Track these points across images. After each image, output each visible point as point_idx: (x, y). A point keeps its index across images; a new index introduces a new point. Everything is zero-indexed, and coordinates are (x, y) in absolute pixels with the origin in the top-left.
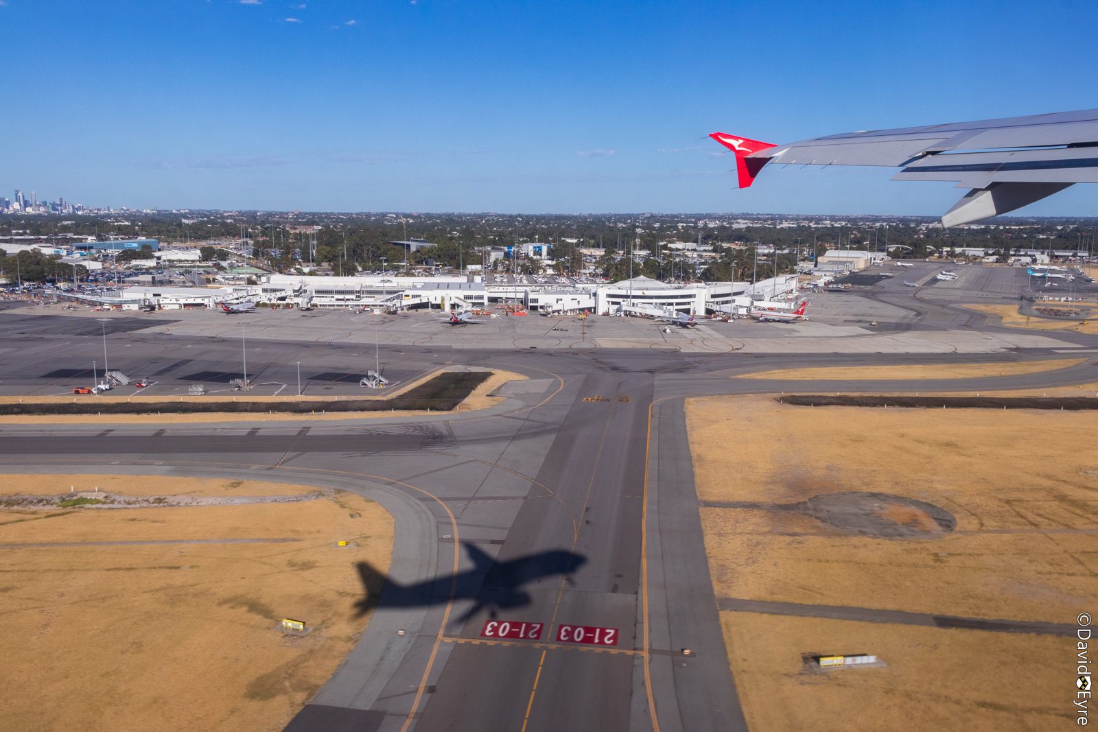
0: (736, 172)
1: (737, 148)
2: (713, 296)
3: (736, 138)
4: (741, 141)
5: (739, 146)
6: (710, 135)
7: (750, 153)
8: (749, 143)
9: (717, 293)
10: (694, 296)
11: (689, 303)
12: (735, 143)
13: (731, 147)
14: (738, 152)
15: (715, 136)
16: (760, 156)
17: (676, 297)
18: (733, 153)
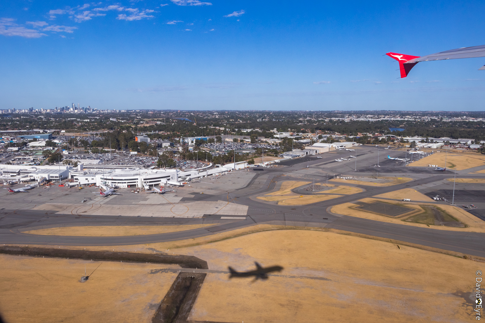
0: (399, 70)
1: (400, 59)
2: (144, 179)
3: (399, 55)
4: (402, 56)
5: (401, 58)
6: (387, 54)
7: (407, 61)
8: (406, 57)
9: (147, 178)
10: (137, 179)
11: (135, 182)
12: (399, 57)
13: (397, 59)
14: (400, 61)
15: (389, 54)
16: (411, 62)
17: (127, 180)
18: (398, 62)
